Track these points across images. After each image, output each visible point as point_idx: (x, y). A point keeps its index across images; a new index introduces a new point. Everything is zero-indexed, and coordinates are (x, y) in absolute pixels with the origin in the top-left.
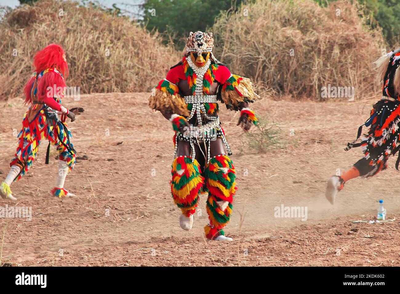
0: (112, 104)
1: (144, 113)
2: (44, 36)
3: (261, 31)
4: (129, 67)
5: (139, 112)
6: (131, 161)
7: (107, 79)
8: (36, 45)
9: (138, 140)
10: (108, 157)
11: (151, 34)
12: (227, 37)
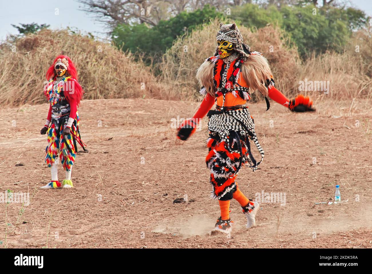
0: (100, 108)
1: (125, 115)
2: (45, 57)
3: (207, 51)
4: (110, 79)
5: (121, 113)
6: (122, 153)
7: (94, 88)
8: (40, 63)
9: (123, 136)
10: (104, 151)
11: (125, 55)
12: (182, 55)
